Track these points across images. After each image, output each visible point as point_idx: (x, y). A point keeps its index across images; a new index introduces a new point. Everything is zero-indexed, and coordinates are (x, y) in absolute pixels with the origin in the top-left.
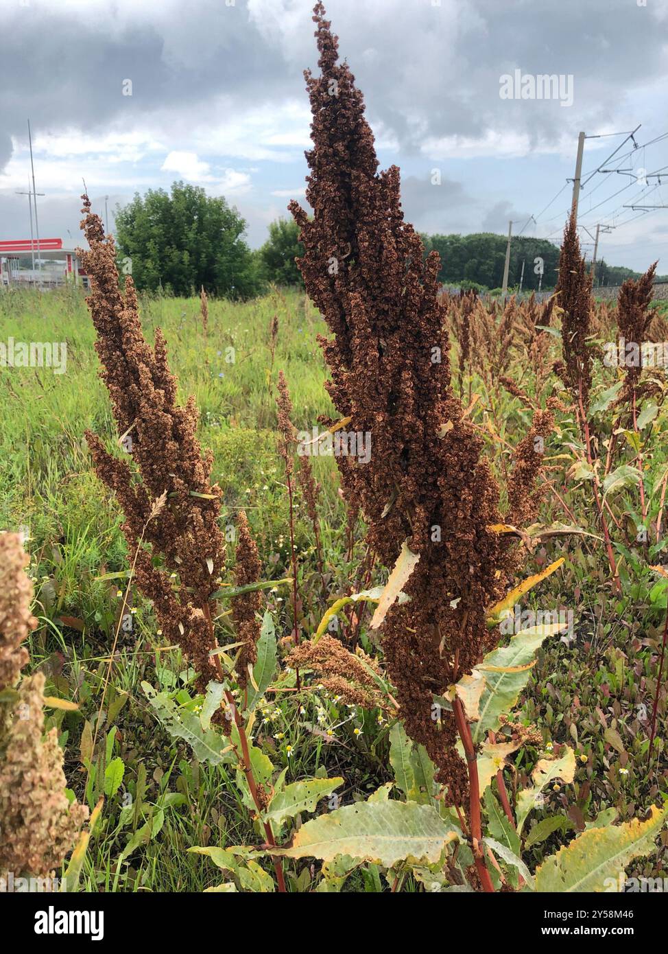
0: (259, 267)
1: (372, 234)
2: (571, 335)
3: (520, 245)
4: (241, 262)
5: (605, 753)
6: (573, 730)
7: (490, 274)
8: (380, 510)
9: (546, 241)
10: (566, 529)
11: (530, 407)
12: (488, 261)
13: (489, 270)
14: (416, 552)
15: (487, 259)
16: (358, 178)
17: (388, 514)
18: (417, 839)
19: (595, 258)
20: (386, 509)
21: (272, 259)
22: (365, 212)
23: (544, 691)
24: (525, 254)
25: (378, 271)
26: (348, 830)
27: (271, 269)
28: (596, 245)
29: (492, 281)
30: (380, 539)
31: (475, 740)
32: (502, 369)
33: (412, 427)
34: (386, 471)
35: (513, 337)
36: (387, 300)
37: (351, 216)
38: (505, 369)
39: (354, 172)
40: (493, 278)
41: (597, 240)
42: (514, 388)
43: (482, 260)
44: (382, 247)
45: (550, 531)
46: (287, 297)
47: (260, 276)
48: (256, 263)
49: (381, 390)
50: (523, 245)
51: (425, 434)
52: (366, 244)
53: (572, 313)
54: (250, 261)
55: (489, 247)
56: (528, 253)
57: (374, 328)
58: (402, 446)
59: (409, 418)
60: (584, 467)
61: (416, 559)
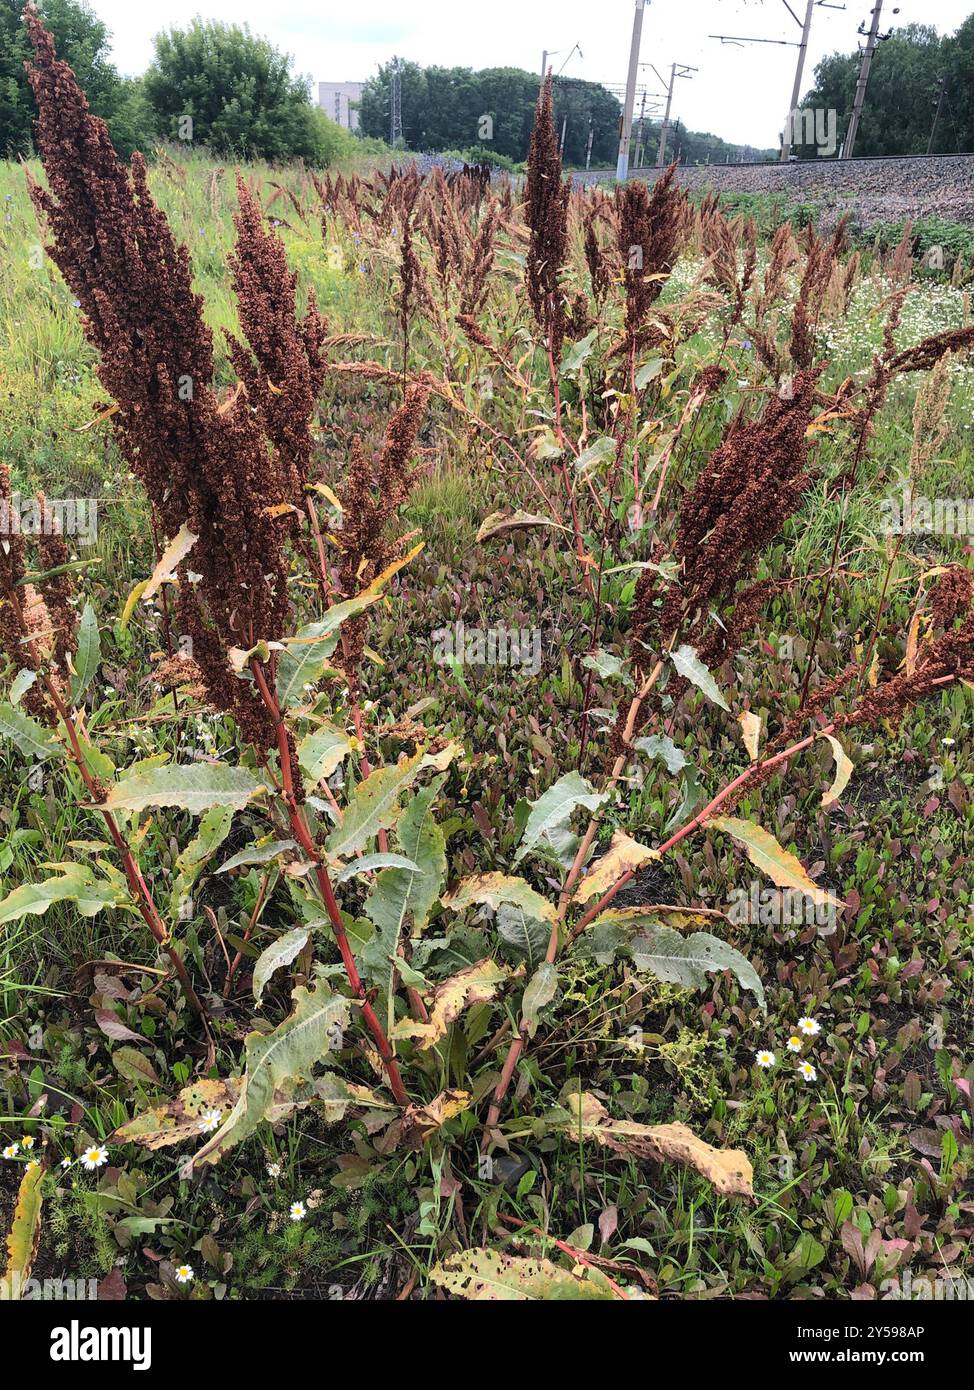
0: (141, 110)
1: (110, 231)
2: (540, 264)
3: (561, 92)
4: (107, 99)
5: (534, 761)
6: (502, 739)
7: (515, 137)
8: (161, 494)
9: (599, 86)
10: (531, 519)
11: (498, 360)
12: (512, 116)
13: (514, 130)
14: (195, 532)
15: (511, 112)
16: (89, 175)
17: (169, 498)
18: (227, 794)
19: (666, 119)
20: (167, 493)
21: (164, 97)
22: (101, 209)
23: (479, 704)
24: (568, 107)
25: (123, 265)
26: (160, 788)
27: (164, 114)
28: (670, 97)
29: (518, 148)
30: (166, 522)
31: (282, 707)
32: (478, 304)
33: (174, 415)
34: (156, 456)
35: (492, 260)
36: (137, 293)
37: (88, 211)
38: (482, 304)
39: (85, 170)
40: (520, 143)
41: (671, 90)
42: (477, 333)
43: (504, 114)
44: (123, 243)
45: (511, 522)
46: (190, 168)
47: (144, 128)
48: (137, 102)
49: (138, 380)
50: (566, 93)
51: (191, 422)
52: (105, 241)
53: (541, 234)
54: (124, 99)
55: (514, 92)
56: (574, 104)
57: (129, 319)
58: (167, 434)
59: (169, 407)
60: (550, 442)
61: (195, 539)
